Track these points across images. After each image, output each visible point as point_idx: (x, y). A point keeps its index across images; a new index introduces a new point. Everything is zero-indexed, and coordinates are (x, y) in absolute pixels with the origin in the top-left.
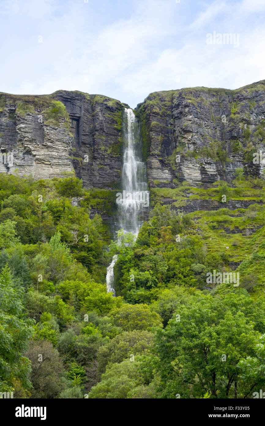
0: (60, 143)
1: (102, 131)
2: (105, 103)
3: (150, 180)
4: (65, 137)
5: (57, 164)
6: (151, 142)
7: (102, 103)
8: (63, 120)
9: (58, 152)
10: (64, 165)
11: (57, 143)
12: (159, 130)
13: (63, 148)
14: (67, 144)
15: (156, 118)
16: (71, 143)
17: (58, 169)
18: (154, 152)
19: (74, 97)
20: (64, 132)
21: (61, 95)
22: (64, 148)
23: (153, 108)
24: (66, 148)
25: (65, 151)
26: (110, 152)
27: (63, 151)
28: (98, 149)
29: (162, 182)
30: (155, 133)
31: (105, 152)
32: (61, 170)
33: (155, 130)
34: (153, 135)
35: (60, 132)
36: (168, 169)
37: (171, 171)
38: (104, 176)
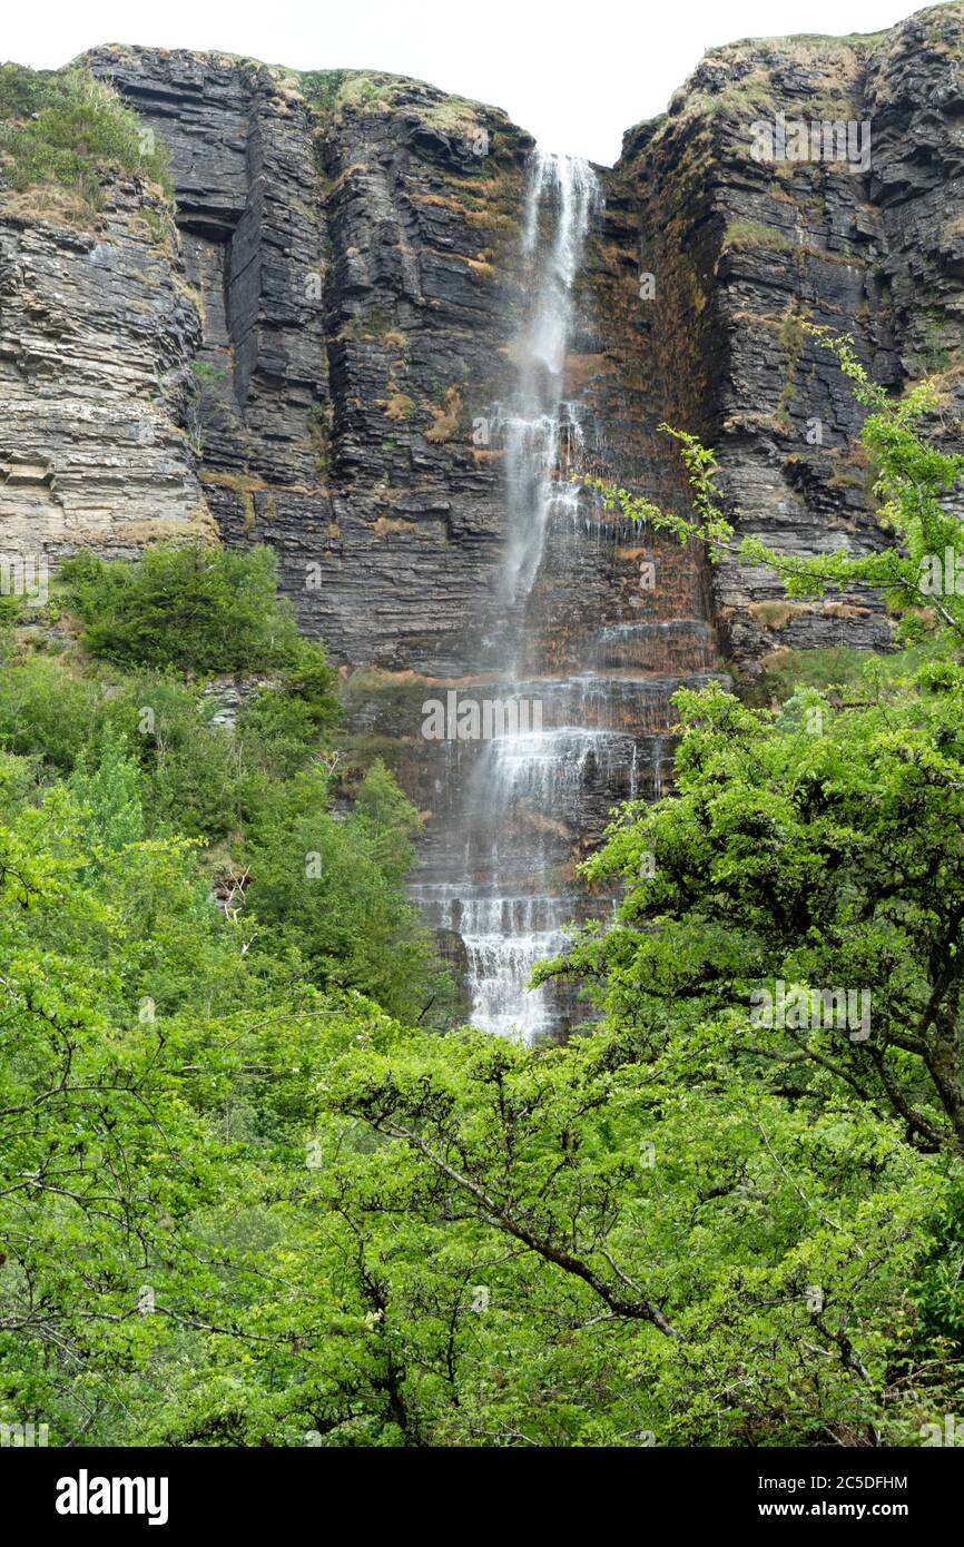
0: (112, 340)
1: (392, 296)
2: (409, 111)
3: (727, 599)
4: (144, 304)
5: (96, 473)
6: (726, 350)
7: (388, 118)
8: (128, 192)
9: (100, 402)
10: (140, 481)
11: (92, 337)
12: (778, 275)
13: (130, 372)
14: (158, 344)
15: (756, 200)
16: (188, 341)
17: (97, 514)
18: (754, 416)
19: (198, 88)
20: (136, 272)
22: (139, 374)
23: (730, 135)
24: (151, 372)
25: (145, 393)
26: (447, 433)
27: (132, 395)
28: (370, 413)
29: (810, 613)
30: (750, 291)
31: (414, 432)
32: (119, 514)
33: (750, 273)
34: (738, 308)
35: (108, 270)
36: (850, 527)
37: (869, 536)
38: (412, 585)
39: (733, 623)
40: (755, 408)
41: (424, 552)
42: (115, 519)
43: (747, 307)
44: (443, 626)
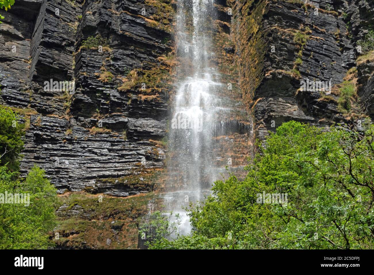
18: (281, 71)
26: (129, 88)
28: (91, 78)
30: (280, 19)
31: (112, 88)
33: (280, 12)
34: (274, 26)
38: (106, 155)
40: (281, 68)
41: (114, 142)
43: (278, 26)
44: (120, 173)
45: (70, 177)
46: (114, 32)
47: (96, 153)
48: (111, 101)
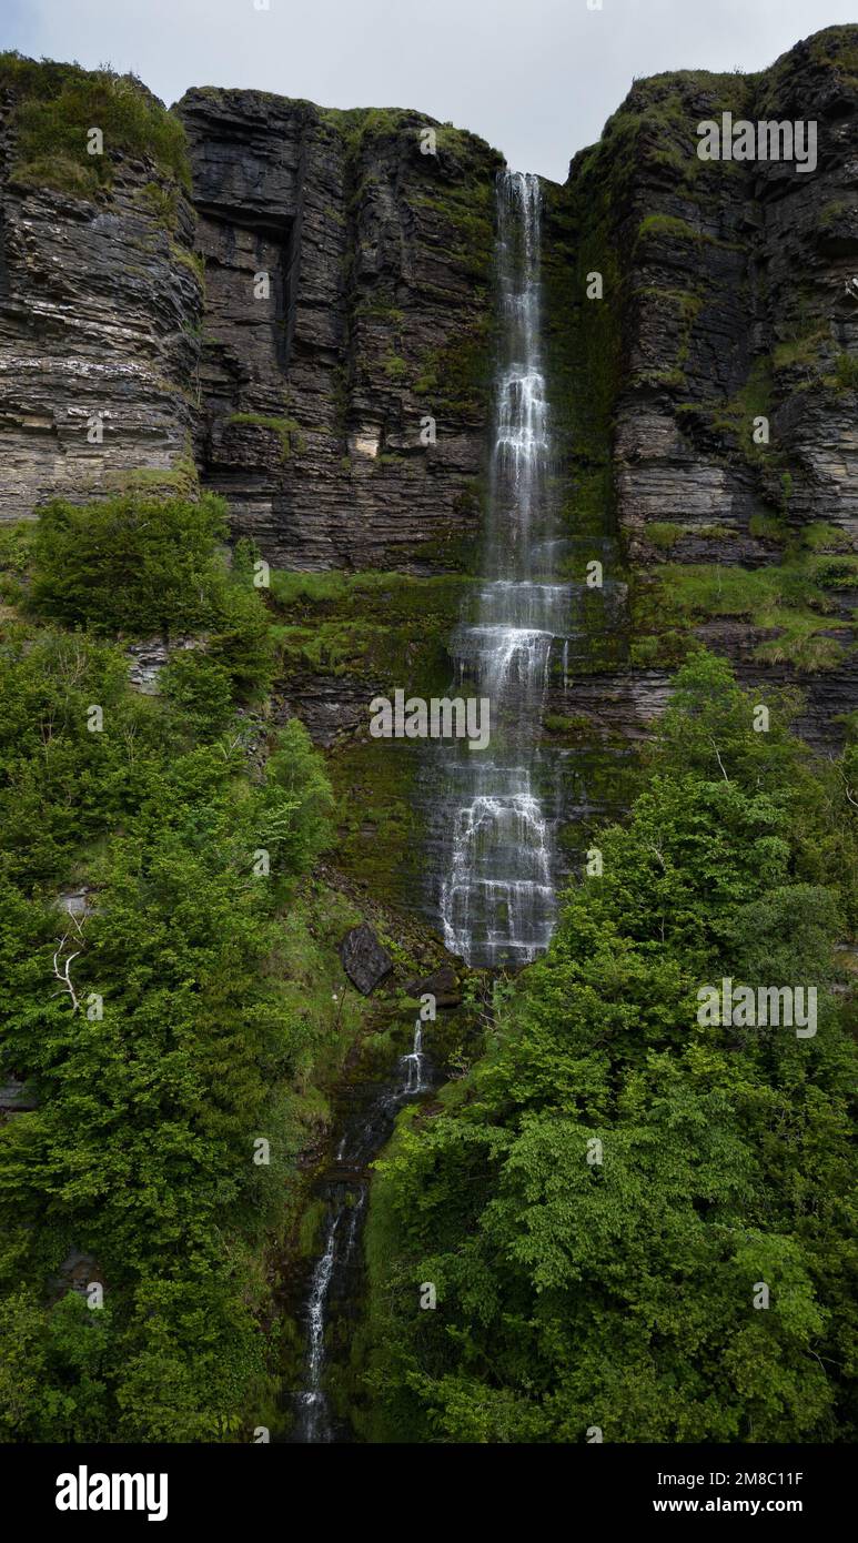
0: (111, 303)
1: (392, 281)
2: (410, 134)
3: (627, 521)
4: (139, 269)
6: (637, 320)
9: (99, 359)
10: (130, 433)
11: (90, 299)
12: (680, 259)
13: (127, 332)
14: (153, 307)
15: (667, 198)
17: (93, 461)
18: (656, 374)
19: (263, 121)
20: (136, 239)
21: (199, 106)
22: (137, 335)
23: (649, 144)
24: (149, 333)
25: (145, 352)
26: (428, 388)
27: (131, 354)
28: (373, 372)
29: (690, 533)
30: (659, 271)
31: (404, 387)
32: (110, 462)
33: (660, 257)
34: (649, 286)
35: (108, 237)
36: (725, 463)
37: (740, 472)
38: (398, 505)
39: (631, 540)
40: (658, 368)
41: (408, 480)
42: (106, 467)
43: (656, 285)
45: (350, 542)
46: (403, 282)
47: (384, 501)
48: (402, 411)
